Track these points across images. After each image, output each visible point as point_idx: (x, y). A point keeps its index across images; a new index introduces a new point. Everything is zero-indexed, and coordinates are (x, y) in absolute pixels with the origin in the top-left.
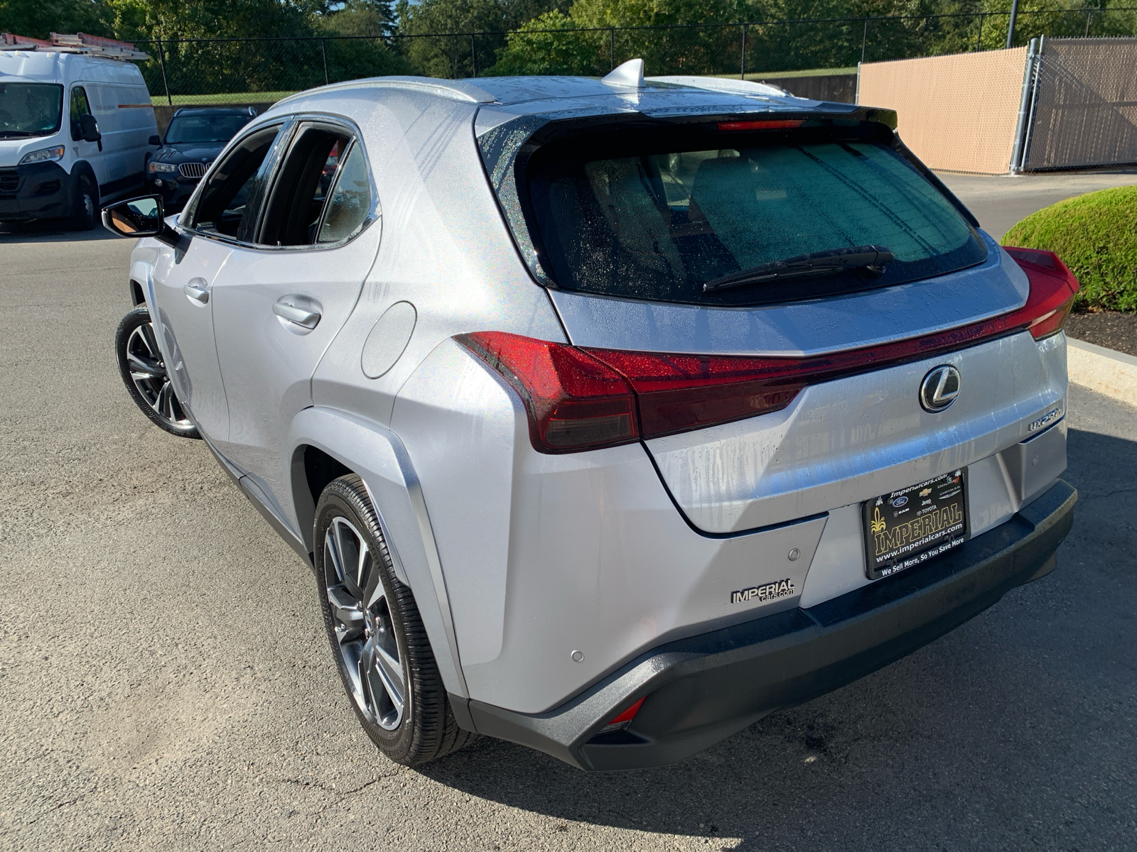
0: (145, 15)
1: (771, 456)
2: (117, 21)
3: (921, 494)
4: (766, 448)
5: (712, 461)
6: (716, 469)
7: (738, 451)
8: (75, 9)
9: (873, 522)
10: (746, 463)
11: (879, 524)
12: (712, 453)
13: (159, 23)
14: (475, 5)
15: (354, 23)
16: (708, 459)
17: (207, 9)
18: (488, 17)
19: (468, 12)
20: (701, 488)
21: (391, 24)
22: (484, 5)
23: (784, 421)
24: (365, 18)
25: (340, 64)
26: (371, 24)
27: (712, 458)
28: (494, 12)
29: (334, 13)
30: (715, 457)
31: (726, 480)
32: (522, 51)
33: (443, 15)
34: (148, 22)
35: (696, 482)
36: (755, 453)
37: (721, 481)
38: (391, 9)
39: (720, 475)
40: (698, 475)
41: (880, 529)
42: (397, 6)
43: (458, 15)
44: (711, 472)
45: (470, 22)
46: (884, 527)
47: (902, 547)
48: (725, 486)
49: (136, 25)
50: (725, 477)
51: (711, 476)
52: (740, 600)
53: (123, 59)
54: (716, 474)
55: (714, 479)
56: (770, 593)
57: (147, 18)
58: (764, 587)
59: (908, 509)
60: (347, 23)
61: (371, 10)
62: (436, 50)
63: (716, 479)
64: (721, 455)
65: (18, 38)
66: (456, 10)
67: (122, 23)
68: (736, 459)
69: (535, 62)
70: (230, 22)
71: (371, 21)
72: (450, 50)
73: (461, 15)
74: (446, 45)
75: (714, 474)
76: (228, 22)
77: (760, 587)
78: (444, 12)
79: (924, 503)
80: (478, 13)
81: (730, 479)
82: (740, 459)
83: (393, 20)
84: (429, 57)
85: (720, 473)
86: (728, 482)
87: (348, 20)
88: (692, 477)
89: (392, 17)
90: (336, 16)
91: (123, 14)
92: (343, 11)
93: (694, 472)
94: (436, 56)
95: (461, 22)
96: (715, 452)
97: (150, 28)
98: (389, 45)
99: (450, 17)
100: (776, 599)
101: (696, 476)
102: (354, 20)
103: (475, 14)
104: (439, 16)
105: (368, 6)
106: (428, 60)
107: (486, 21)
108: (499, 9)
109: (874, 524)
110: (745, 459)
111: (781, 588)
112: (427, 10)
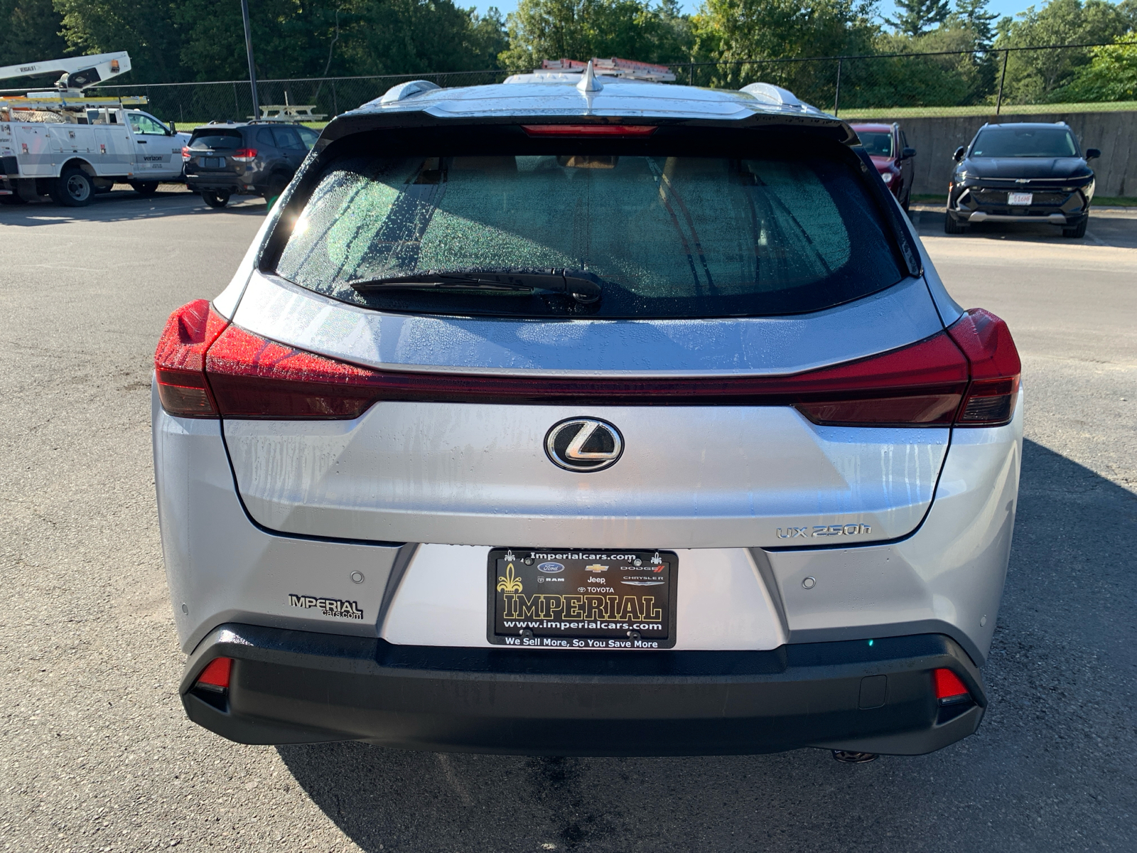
0: (720, 41)
1: (330, 464)
2: (696, 48)
3: (588, 568)
4: (326, 455)
5: (272, 454)
6: (275, 464)
7: (297, 451)
8: (667, 39)
9: (503, 578)
10: (304, 465)
11: (512, 584)
12: (273, 447)
13: (730, 47)
14: (1090, 19)
15: (944, 43)
16: (269, 452)
17: (774, 35)
18: (1104, 31)
19: (1080, 26)
20: (260, 479)
21: (986, 42)
22: (1102, 18)
23: (347, 432)
24: (957, 37)
25: (891, 84)
26: (962, 44)
27: (272, 451)
28: (1113, 26)
29: (925, 33)
30: (275, 452)
31: (283, 477)
32: (1108, 68)
33: (1048, 30)
34: (721, 48)
35: (256, 472)
36: (314, 458)
37: (278, 477)
38: (989, 26)
39: (279, 471)
40: (259, 465)
41: (514, 589)
42: (999, 23)
43: (1067, 30)
44: (270, 466)
45: (1080, 37)
46: (520, 589)
47: (548, 621)
48: (281, 483)
49: (711, 51)
50: (283, 473)
51: (270, 470)
52: (296, 605)
53: (656, 81)
54: (275, 468)
55: (272, 473)
56: (331, 609)
57: (721, 44)
58: (324, 601)
59: (563, 580)
60: (937, 42)
61: (967, 28)
62: (1030, 70)
63: (274, 474)
64: (281, 450)
65: (573, 63)
66: (1065, 25)
67: (700, 49)
68: (295, 459)
69: (1121, 81)
70: (794, 46)
71: (963, 41)
72: (1047, 69)
73: (1070, 30)
74: (1044, 64)
75: (273, 467)
76: (791, 47)
77: (321, 599)
78: (1050, 28)
79: (592, 580)
80: (1092, 27)
81: (287, 478)
82: (299, 459)
83: (989, 39)
84: (1019, 78)
85: (279, 468)
86: (284, 479)
87: (938, 40)
88: (254, 466)
89: (989, 35)
90: (927, 36)
91: (703, 41)
92: (936, 31)
93: (256, 460)
94: (1029, 76)
95: (1068, 38)
96: (276, 445)
97: (721, 53)
98: (978, 65)
99: (1057, 33)
100: (338, 619)
101: (257, 466)
102: (945, 40)
103: (1088, 29)
104: (1043, 33)
105: (965, 24)
106: (1019, 80)
107: (1100, 36)
108: (1120, 22)
109: (503, 581)
110: (304, 462)
111: (344, 609)
112: (1031, 27)
